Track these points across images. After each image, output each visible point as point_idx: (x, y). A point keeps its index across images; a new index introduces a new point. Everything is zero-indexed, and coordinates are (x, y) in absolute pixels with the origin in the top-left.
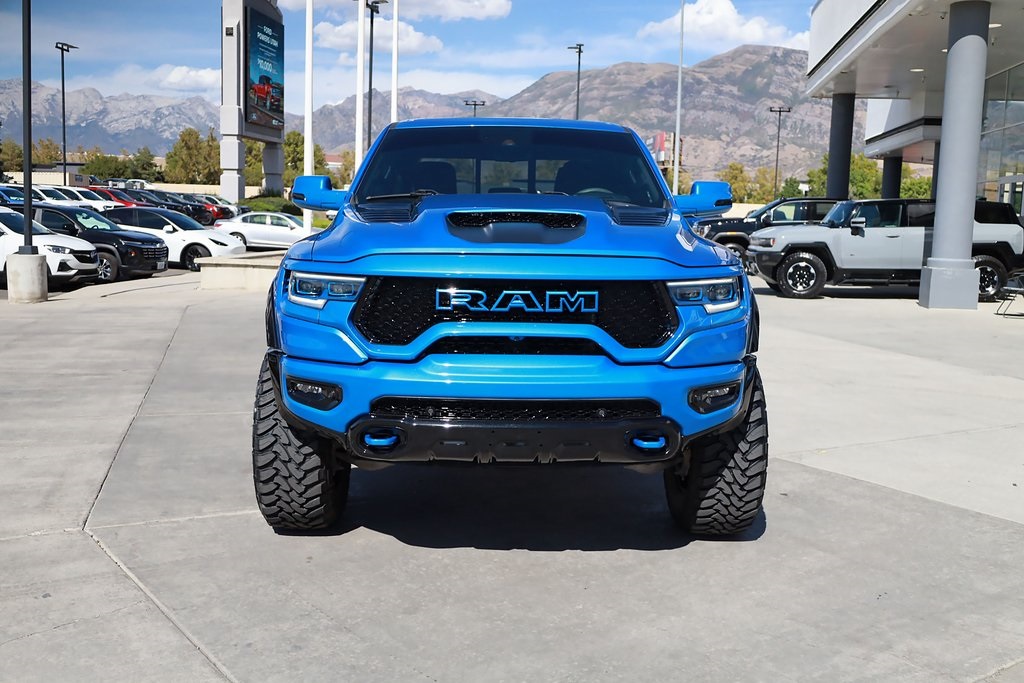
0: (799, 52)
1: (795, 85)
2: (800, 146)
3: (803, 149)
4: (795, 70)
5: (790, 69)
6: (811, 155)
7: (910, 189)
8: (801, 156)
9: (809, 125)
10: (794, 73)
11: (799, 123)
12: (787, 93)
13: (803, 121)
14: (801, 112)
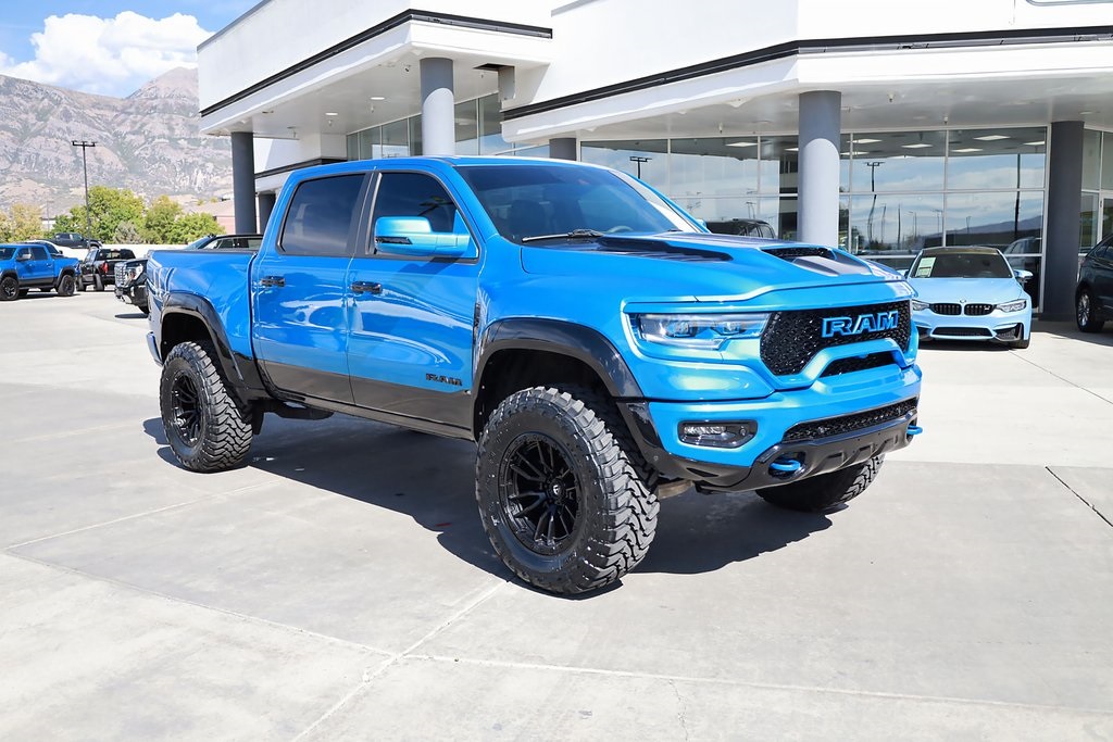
0: (24, 82)
1: (24, 116)
2: (39, 182)
3: (42, 185)
4: (22, 101)
5: (16, 99)
6: (52, 191)
7: (186, 225)
8: (40, 192)
9: (45, 160)
10: (21, 104)
11: (33, 158)
12: (16, 125)
13: (38, 155)
14: (35, 146)
